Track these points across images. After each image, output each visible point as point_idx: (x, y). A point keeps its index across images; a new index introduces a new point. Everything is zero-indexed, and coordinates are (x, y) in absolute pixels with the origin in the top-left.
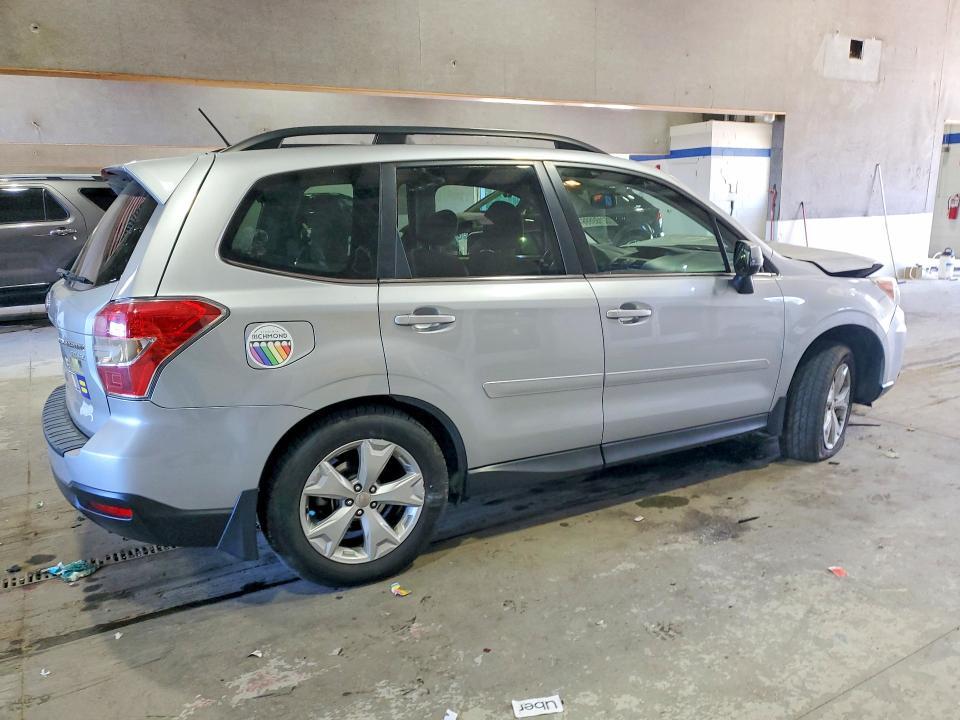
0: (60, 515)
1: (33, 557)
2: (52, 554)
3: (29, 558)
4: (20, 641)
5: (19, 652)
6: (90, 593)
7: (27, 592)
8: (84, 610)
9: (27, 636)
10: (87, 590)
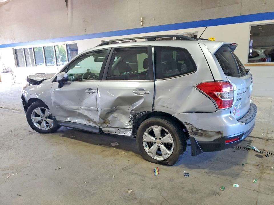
0: (249, 171)
1: (261, 158)
2: (255, 157)
3: (262, 158)
4: (267, 141)
5: (267, 139)
6: (250, 143)
7: (264, 149)
8: (252, 141)
9: (265, 141)
10: (251, 144)
